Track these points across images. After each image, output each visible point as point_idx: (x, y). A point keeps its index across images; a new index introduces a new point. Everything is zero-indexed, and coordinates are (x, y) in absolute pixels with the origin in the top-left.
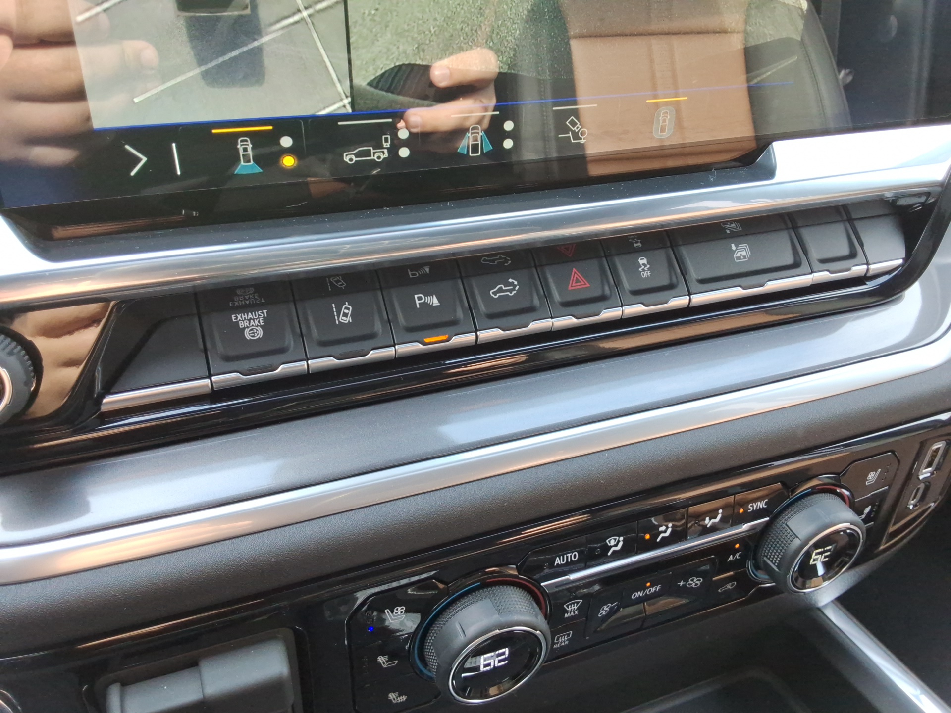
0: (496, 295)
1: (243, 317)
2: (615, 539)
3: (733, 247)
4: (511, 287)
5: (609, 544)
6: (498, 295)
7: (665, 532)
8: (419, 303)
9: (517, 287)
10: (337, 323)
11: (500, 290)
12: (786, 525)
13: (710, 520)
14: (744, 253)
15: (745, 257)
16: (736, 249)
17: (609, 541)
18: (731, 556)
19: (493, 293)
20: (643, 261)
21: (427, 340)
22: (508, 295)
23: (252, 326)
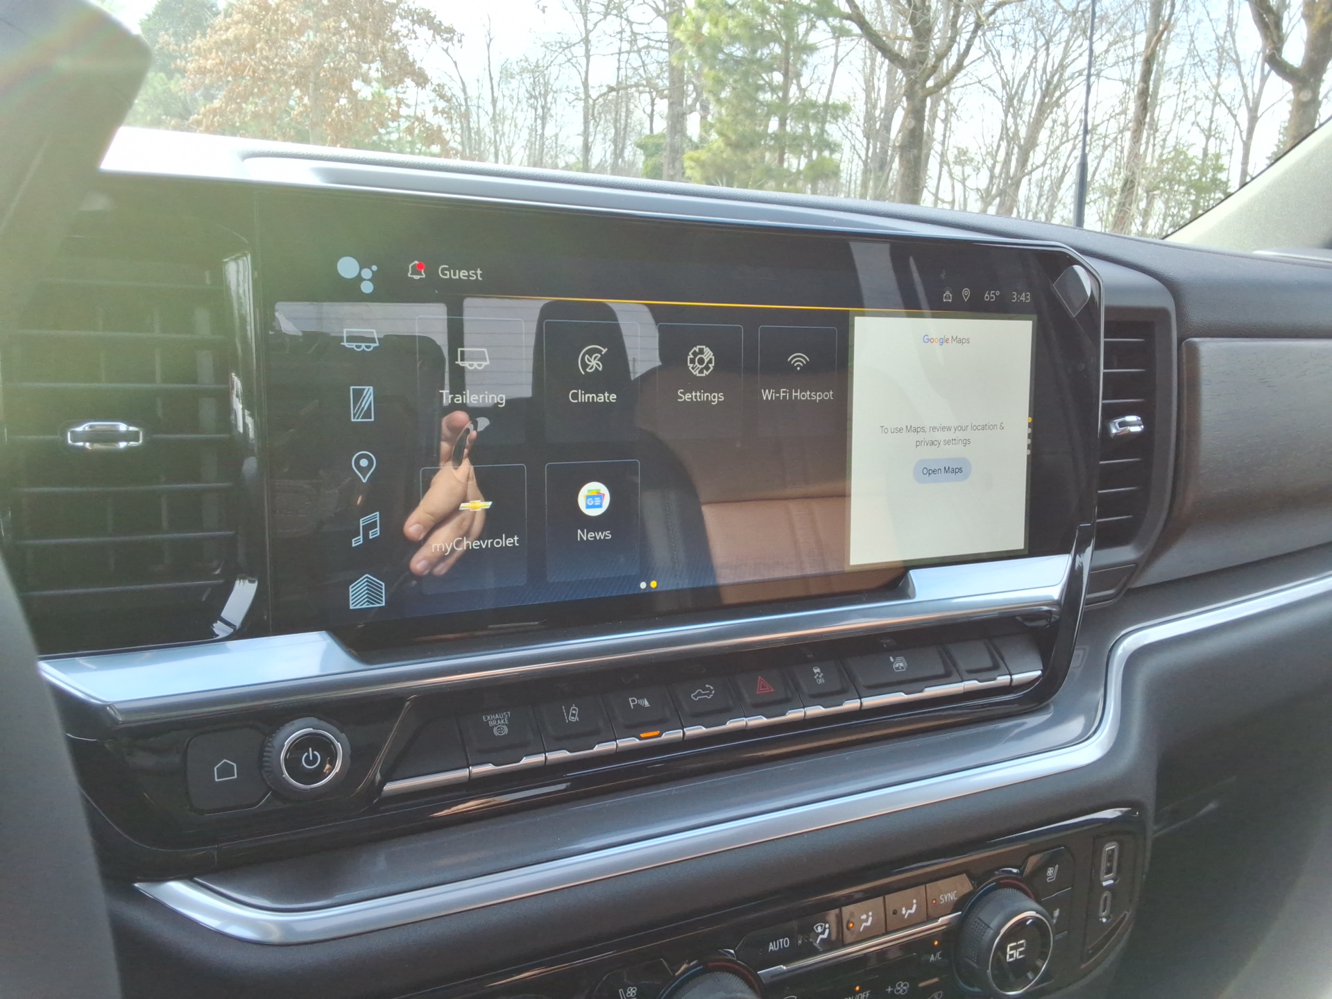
0: (696, 698)
1: (491, 717)
2: (821, 926)
3: (892, 659)
4: (708, 692)
5: (817, 931)
6: (698, 698)
7: (866, 920)
8: (633, 705)
9: (713, 692)
10: (567, 722)
11: (699, 694)
12: (979, 919)
13: (907, 910)
14: (901, 665)
15: (903, 668)
16: (895, 661)
17: (817, 927)
18: (932, 955)
19: (694, 696)
20: (817, 670)
21: (642, 735)
22: (706, 698)
23: (499, 724)
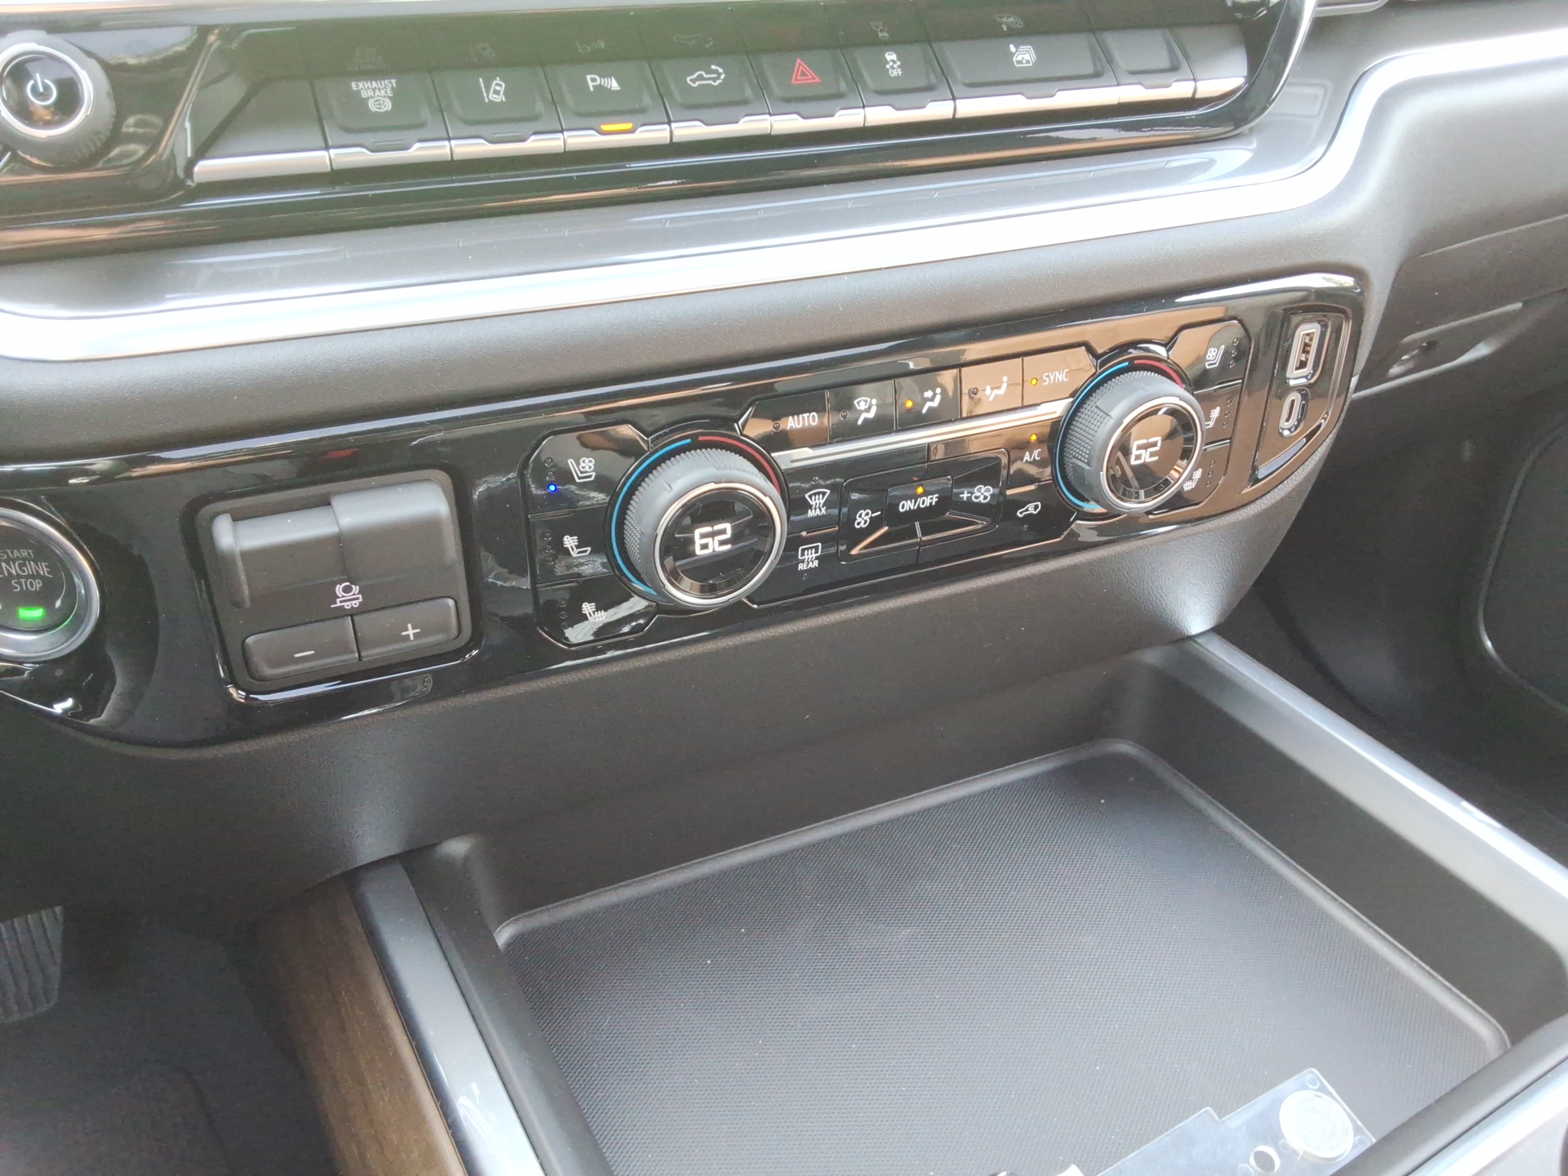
0: (694, 83)
1: (366, 85)
2: (866, 401)
3: (1012, 48)
4: (715, 76)
5: (859, 408)
6: (697, 83)
7: (932, 399)
8: (593, 86)
9: (723, 76)
10: (487, 101)
11: (700, 78)
12: (1097, 407)
13: (992, 389)
14: (1027, 57)
15: (1028, 62)
16: (1017, 51)
17: (858, 403)
18: (1027, 453)
19: (691, 80)
20: (891, 56)
21: (605, 128)
22: (711, 84)
23: (378, 95)
